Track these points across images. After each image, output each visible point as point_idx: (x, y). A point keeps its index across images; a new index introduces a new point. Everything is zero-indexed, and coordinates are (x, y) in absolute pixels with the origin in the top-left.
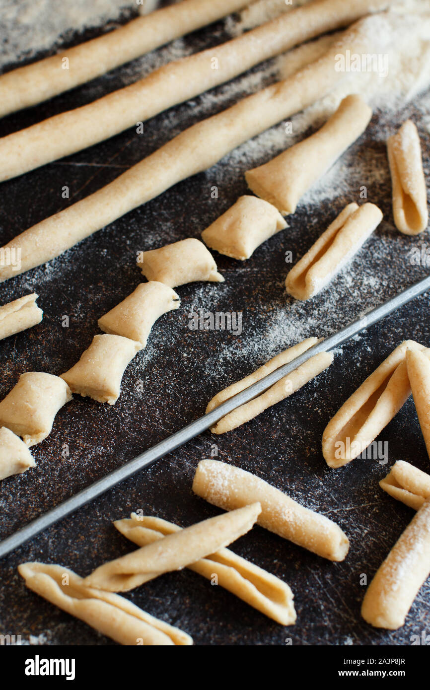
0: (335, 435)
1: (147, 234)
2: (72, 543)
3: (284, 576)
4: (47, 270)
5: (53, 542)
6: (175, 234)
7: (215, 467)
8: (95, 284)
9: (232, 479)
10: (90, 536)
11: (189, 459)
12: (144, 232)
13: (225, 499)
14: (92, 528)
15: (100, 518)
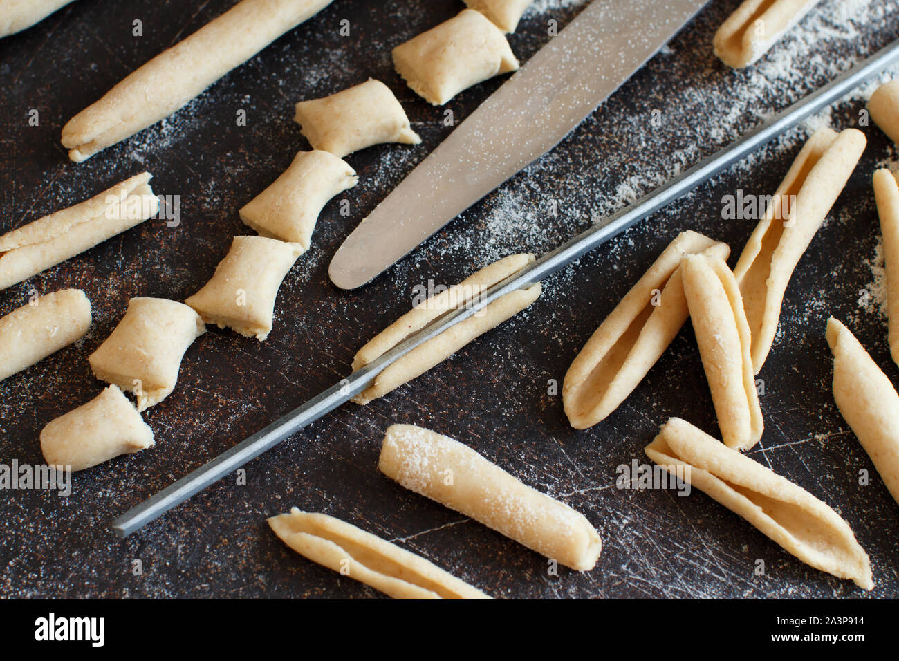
0: (581, 383)
1: (308, 68)
2: (211, 549)
3: (509, 591)
4: (163, 131)
5: (184, 549)
6: (350, 68)
7: (410, 437)
8: (235, 150)
9: (434, 456)
10: (236, 538)
11: (374, 419)
12: (305, 66)
13: (425, 485)
14: (238, 526)
15: (250, 512)
